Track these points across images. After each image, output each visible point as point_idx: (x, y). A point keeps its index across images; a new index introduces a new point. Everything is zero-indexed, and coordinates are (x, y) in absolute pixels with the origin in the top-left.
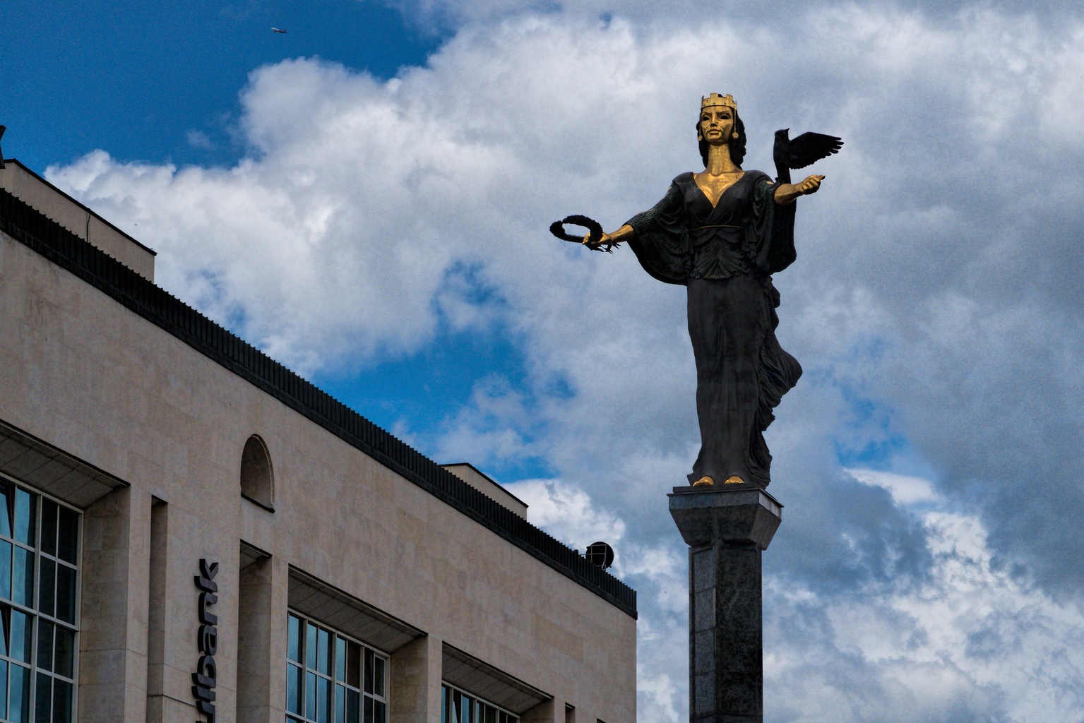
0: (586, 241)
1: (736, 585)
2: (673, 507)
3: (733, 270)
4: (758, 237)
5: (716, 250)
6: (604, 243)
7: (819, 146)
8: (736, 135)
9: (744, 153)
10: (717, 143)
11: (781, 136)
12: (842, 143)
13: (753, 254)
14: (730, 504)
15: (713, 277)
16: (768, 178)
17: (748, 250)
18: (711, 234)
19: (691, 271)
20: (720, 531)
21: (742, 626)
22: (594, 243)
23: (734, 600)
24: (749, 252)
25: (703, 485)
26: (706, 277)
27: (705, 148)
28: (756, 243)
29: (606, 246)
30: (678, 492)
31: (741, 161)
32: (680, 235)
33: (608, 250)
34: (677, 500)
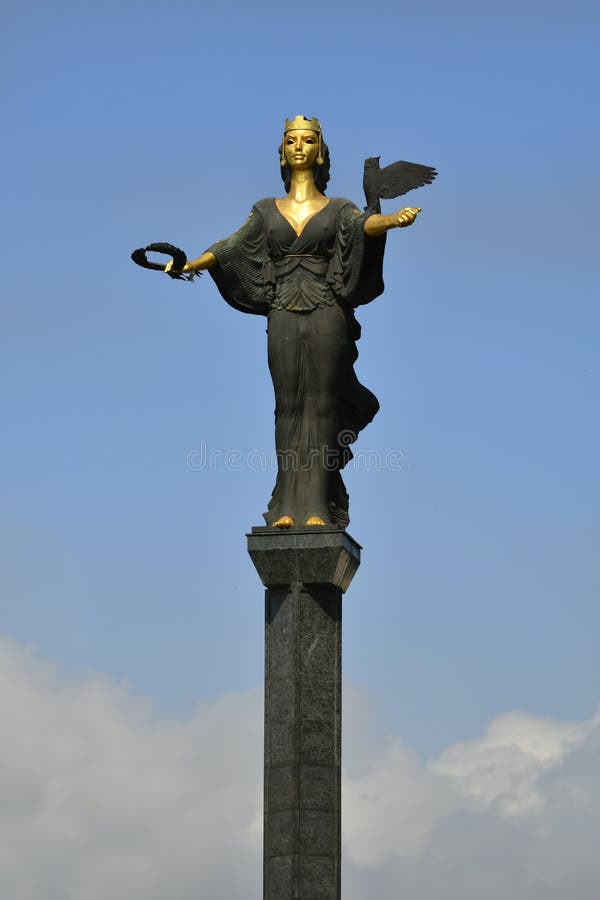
0: (168, 268)
1: (316, 629)
2: (252, 549)
3: (317, 301)
4: (344, 268)
5: (300, 281)
6: (187, 271)
7: (412, 176)
8: (320, 161)
9: (329, 179)
10: (301, 168)
11: (372, 164)
12: (436, 174)
13: (338, 285)
14: (312, 547)
15: (296, 308)
16: (354, 207)
17: (332, 281)
18: (296, 263)
19: (272, 301)
20: (301, 572)
21: (321, 673)
22: (176, 273)
23: (313, 646)
24: (334, 283)
25: (282, 527)
26: (288, 308)
27: (288, 173)
28: (342, 274)
29: (188, 275)
30: (256, 533)
31: (325, 187)
32: (261, 264)
33: (189, 279)
34: (257, 540)
